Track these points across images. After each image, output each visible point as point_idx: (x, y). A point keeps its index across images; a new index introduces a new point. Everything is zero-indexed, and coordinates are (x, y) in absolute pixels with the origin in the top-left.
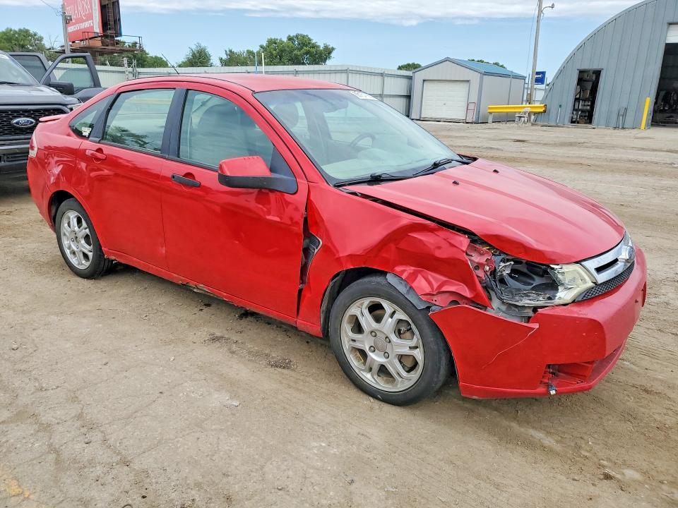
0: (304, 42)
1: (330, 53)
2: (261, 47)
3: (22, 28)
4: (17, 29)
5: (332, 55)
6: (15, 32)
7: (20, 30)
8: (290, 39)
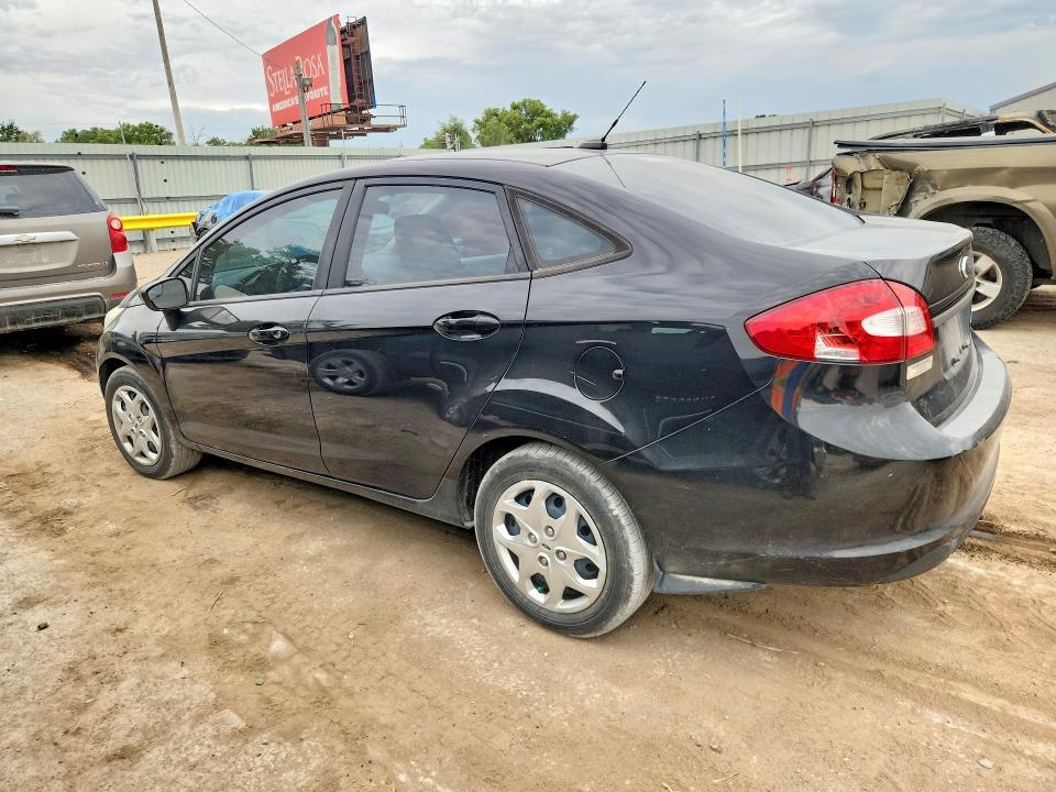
0: (536, 111)
1: (571, 123)
2: (477, 122)
3: (144, 123)
4: (137, 125)
5: (575, 125)
6: (135, 129)
7: (141, 126)
8: (515, 107)
